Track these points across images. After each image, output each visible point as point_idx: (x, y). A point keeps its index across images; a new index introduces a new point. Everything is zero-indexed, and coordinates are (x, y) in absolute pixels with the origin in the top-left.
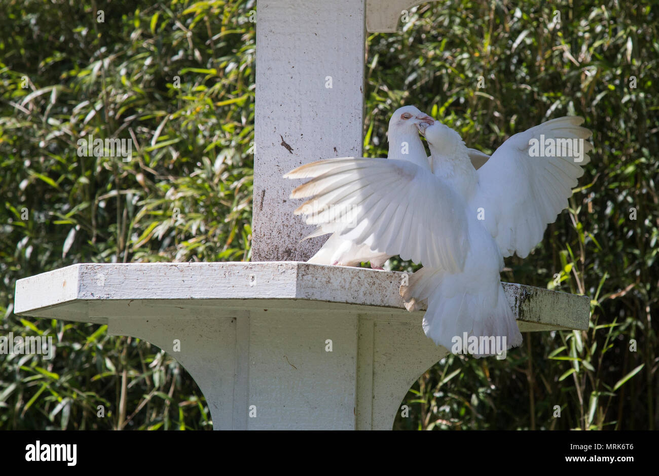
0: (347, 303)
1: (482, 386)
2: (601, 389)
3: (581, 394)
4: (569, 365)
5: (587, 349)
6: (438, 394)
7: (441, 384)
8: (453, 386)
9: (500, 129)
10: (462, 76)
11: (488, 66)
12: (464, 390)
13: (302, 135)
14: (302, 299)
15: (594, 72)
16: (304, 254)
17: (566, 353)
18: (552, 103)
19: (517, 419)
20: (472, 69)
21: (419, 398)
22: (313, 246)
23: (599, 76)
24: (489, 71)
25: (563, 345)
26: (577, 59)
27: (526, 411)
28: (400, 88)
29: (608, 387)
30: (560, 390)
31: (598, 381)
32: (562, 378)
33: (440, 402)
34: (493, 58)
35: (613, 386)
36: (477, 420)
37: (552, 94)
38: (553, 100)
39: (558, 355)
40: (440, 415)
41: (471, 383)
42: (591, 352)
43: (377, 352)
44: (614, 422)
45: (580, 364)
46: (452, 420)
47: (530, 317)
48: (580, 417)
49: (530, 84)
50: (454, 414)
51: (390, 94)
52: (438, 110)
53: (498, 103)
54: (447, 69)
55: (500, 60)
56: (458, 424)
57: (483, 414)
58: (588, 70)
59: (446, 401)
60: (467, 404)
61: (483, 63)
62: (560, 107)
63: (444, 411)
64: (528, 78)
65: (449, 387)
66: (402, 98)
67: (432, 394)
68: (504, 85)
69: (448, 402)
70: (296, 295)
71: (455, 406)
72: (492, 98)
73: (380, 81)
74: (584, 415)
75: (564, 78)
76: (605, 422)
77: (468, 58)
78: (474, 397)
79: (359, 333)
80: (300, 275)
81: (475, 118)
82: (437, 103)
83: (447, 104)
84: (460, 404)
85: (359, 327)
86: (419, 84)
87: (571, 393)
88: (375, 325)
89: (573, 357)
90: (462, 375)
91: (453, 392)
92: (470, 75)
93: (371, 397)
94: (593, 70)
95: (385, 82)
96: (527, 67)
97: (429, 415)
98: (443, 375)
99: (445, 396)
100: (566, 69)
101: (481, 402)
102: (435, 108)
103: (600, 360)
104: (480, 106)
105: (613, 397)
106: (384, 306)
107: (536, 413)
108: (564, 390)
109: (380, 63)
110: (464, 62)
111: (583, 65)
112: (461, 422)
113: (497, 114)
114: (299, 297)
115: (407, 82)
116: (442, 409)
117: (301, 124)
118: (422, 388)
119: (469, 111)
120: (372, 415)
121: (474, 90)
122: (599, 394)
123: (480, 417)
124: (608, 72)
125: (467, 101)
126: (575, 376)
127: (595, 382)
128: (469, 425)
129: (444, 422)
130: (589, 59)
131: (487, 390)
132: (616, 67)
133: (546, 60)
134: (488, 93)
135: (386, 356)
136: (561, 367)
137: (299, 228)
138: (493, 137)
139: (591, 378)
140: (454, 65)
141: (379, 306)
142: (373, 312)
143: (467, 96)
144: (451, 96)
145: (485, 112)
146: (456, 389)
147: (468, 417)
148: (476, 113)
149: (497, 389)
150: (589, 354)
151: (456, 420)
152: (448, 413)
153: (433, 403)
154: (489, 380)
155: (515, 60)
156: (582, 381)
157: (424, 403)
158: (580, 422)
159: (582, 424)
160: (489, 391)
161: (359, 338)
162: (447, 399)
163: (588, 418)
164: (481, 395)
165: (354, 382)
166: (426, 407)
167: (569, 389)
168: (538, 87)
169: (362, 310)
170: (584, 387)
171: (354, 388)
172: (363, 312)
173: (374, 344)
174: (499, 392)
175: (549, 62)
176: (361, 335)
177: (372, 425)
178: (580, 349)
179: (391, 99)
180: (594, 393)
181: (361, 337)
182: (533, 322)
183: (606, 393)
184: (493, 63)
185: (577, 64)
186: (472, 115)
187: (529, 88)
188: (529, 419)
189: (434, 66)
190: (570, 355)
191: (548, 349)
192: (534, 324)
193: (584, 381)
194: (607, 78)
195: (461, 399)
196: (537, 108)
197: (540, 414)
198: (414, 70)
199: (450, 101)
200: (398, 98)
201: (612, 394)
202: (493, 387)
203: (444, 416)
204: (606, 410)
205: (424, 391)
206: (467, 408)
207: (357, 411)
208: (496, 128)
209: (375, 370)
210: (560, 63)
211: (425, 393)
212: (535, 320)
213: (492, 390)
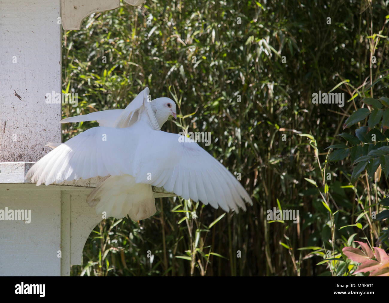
0: (54, 185)
1: (135, 228)
2: (201, 227)
3: (191, 231)
4: (184, 215)
5: (194, 206)
6: (111, 233)
7: (112, 227)
8: (119, 228)
9: (143, 83)
10: (120, 53)
11: (135, 47)
12: (125, 231)
13: (27, 89)
14: (28, 183)
15: (194, 49)
16: (29, 157)
17: (181, 208)
18: (171, 67)
19: (156, 245)
20: (125, 49)
21: (100, 236)
22: (34, 152)
23: (197, 51)
24: (135, 50)
25: (180, 204)
26: (184, 42)
27: (161, 241)
28: (85, 60)
29: (206, 227)
30: (179, 229)
31: (200, 223)
32: (180, 222)
33: (112, 237)
34: (137, 43)
35: (208, 226)
36: (133, 247)
37: (171, 62)
38: (171, 65)
39: (177, 209)
40: (112, 245)
41: (129, 226)
42: (195, 207)
43: (72, 212)
44: (209, 246)
45: (190, 214)
46: (119, 248)
47: (158, 190)
48: (190, 244)
49: (158, 57)
50: (120, 244)
51: (80, 64)
52: (107, 73)
53: (141, 68)
54: (111, 49)
55: (141, 43)
56: (122, 250)
57: (136, 244)
58: (191, 48)
59: (115, 237)
60: (127, 238)
61: (132, 45)
62: (176, 69)
63: (114, 242)
64: (157, 53)
65: (117, 229)
66: (86, 66)
67: (107, 233)
68: (144, 58)
69: (116, 238)
70: (25, 181)
71: (120, 240)
72: (137, 65)
73: (74, 57)
74: (192, 243)
75: (177, 53)
76: (204, 246)
77: (123, 43)
78: (131, 234)
79: (62, 201)
80: (26, 169)
81: (128, 77)
82: (107, 69)
83: (112, 69)
84: (123, 239)
85: (62, 198)
86: (96, 58)
87: (185, 230)
88: (71, 196)
89: (186, 210)
90: (124, 222)
91: (119, 232)
92: (125, 52)
93: (69, 237)
94: (194, 48)
95: (77, 57)
96: (157, 47)
97: (105, 245)
98: (113, 222)
99: (115, 234)
100: (179, 48)
101: (135, 237)
102: (105, 71)
103: (201, 212)
104: (131, 70)
105: (208, 232)
106: (75, 186)
107: (166, 242)
108: (181, 229)
109: (74, 46)
110: (121, 45)
111: (188, 45)
112: (124, 249)
113: (140, 74)
114: (26, 182)
115: (89, 57)
116: (113, 241)
117: (25, 83)
118: (101, 230)
119: (125, 73)
120: (70, 247)
121: (127, 62)
122: (201, 230)
123: (135, 245)
124: (202, 49)
125: (123, 67)
126: (187, 221)
127: (198, 224)
128: (129, 250)
129: (115, 249)
130: (191, 42)
131: (138, 230)
132: (206, 46)
133: (167, 43)
134: (135, 62)
135: (78, 214)
136: (180, 216)
137: (26, 142)
138: (139, 87)
139: (196, 222)
140: (116, 47)
141: (72, 186)
142: (69, 189)
143: (124, 65)
144: (115, 64)
145: (134, 73)
146: (121, 230)
147: (128, 245)
148: (129, 74)
149: (144, 229)
150: (195, 208)
151: (121, 248)
152: (116, 244)
153: (108, 238)
154: (139, 224)
155: (150, 44)
156: (191, 224)
157: (102, 239)
158: (190, 246)
159: (192, 248)
160: (139, 231)
161: (62, 204)
162: (116, 236)
163: (195, 244)
164: (135, 233)
165: (59, 229)
166: (104, 241)
167: (184, 228)
168: (163, 58)
169: (63, 188)
170: (192, 227)
171: (60, 232)
172: (64, 189)
173: (71, 207)
174: (145, 231)
175: (169, 44)
176: (63, 202)
177: (70, 253)
178: (190, 206)
179: (80, 67)
180: (198, 230)
181: (63, 203)
182: (160, 192)
183: (205, 230)
184: (137, 45)
185: (184, 45)
186: (127, 75)
187: (158, 59)
188: (162, 246)
189: (104, 47)
190: (184, 209)
191: (172, 206)
192: (161, 193)
193: (192, 224)
194: (202, 52)
195: (124, 236)
196: (163, 70)
197: (168, 243)
198: (93, 50)
199: (115, 67)
200: (85, 66)
201: (208, 231)
202: (141, 228)
203: (114, 245)
204: (205, 239)
205: (102, 231)
206: (127, 240)
207: (62, 245)
208: (140, 82)
209: (71, 222)
210: (175, 45)
211: (103, 232)
212: (161, 191)
213: (141, 230)
